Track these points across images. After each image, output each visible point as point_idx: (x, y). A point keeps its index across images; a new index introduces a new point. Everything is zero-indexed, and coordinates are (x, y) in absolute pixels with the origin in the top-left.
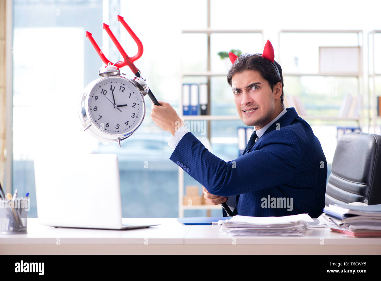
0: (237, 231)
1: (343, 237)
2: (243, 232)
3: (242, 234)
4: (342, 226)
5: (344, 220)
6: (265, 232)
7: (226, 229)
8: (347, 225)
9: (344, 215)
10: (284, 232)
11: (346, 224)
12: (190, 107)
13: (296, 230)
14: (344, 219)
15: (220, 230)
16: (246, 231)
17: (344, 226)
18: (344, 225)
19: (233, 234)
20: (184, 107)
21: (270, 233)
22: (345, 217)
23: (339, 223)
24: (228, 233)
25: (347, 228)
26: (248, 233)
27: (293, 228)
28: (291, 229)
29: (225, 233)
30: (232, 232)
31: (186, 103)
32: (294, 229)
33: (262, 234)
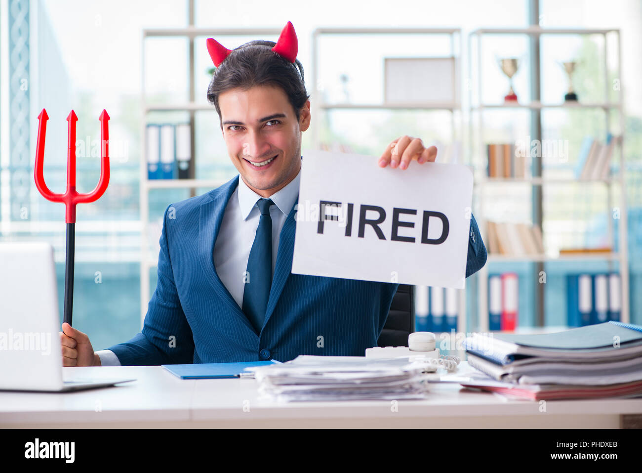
0: (294, 392)
1: (510, 400)
2: (306, 392)
3: (304, 397)
4: (506, 378)
5: (506, 366)
6: (351, 393)
7: (273, 387)
8: (516, 376)
9: (506, 358)
10: (389, 391)
11: (513, 373)
12: (160, 165)
13: (411, 388)
14: (507, 363)
15: (261, 390)
16: (313, 392)
17: (508, 379)
18: (510, 376)
19: (287, 398)
20: (149, 165)
21: (360, 394)
22: (509, 361)
23: (497, 372)
24: (276, 395)
25: (515, 381)
26: (316, 395)
27: (404, 385)
28: (401, 387)
29: (269, 396)
30: (284, 393)
31: (153, 158)
32: (407, 386)
33: (344, 397)
